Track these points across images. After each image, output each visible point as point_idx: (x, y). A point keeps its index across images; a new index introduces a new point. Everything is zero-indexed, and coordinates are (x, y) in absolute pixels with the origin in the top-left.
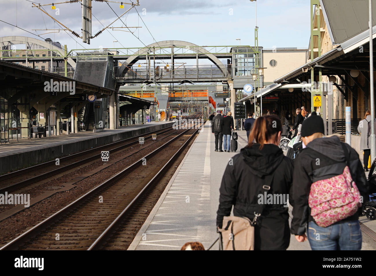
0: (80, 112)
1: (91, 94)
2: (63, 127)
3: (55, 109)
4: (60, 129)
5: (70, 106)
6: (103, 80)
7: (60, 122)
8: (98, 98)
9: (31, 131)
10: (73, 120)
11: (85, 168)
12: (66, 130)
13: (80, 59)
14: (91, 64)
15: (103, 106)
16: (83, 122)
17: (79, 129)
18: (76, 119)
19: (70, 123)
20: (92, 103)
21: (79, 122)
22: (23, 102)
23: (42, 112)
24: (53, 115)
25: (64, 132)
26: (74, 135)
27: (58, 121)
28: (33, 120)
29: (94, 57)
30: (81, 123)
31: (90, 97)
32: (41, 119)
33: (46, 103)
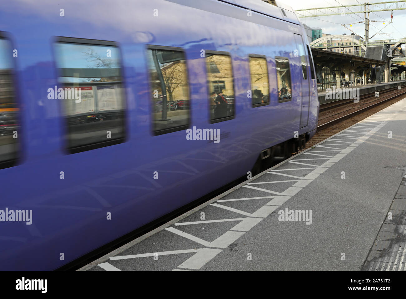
0: (368, 74)
1: (373, 64)
2: (359, 81)
3: (354, 72)
4: (357, 83)
5: (362, 71)
6: (381, 56)
7: (357, 79)
8: (377, 66)
9: (342, 84)
10: (364, 78)
11: (367, 100)
12: (360, 83)
13: (369, 46)
14: (374, 48)
15: (381, 70)
16: (370, 79)
17: (368, 83)
18: (366, 77)
19: (362, 80)
20: (374, 69)
21: (367, 79)
22: (338, 70)
23: (347, 74)
24: (353, 75)
25: (359, 84)
26: (365, 85)
27: (356, 78)
28: (344, 79)
29: (375, 44)
30: (369, 79)
31: (373, 66)
32: (347, 77)
33: (349, 70)
